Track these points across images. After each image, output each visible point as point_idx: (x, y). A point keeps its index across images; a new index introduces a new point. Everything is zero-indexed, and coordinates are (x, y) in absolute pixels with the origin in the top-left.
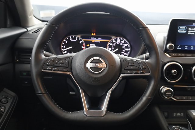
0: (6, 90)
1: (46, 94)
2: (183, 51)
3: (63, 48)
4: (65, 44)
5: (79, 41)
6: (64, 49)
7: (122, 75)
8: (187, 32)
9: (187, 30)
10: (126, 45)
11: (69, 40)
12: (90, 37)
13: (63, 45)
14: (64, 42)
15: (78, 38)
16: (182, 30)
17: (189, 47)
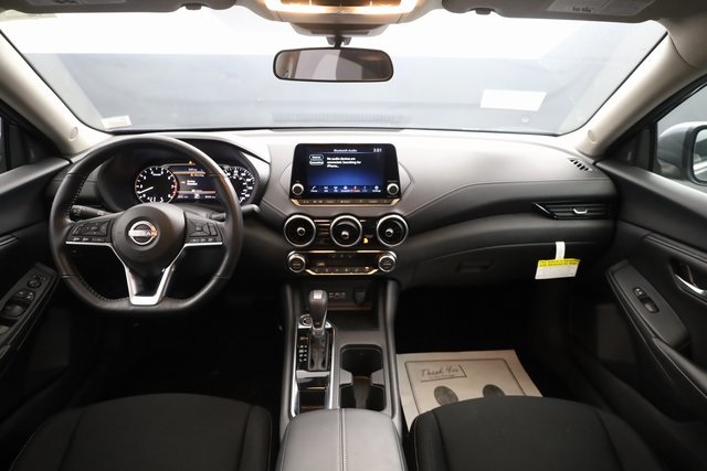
0: (39, 264)
1: (75, 275)
2: (321, 196)
3: (139, 189)
4: (143, 182)
5: (166, 175)
6: (141, 190)
7: (186, 245)
8: (326, 164)
9: (325, 161)
10: (249, 180)
11: (148, 175)
12: (186, 168)
13: (139, 184)
14: (140, 178)
15: (165, 171)
16: (316, 160)
17: (331, 187)
